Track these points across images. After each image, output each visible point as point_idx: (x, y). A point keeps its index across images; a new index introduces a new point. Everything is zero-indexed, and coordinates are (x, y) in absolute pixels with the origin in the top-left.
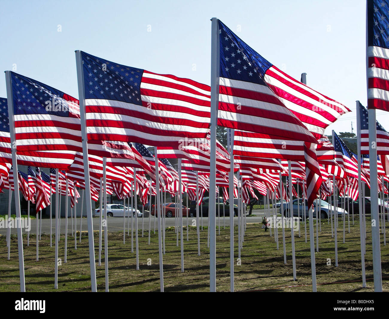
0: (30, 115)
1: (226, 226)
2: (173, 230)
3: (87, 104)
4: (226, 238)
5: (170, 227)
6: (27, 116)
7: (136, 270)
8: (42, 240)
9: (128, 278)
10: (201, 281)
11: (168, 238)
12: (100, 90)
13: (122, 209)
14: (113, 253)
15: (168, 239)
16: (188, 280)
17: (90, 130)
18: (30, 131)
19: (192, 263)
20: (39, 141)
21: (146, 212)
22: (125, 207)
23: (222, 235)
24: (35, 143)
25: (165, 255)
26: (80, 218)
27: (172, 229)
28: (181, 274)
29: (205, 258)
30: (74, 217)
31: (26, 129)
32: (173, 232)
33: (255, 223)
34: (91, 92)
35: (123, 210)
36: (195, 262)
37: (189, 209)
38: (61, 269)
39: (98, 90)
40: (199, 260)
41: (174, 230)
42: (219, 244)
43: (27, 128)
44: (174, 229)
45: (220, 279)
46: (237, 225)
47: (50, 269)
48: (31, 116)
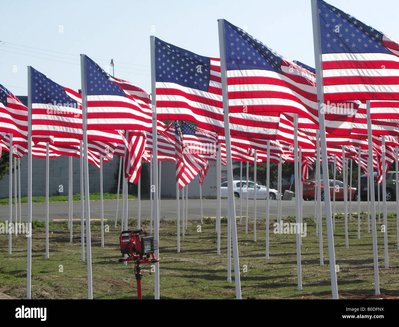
0: (244, 70)
2: (340, 218)
5: (336, 214)
6: (241, 72)
7: (319, 265)
9: (315, 274)
11: (338, 228)
12: (339, 43)
13: (252, 187)
14: (276, 245)
15: (340, 230)
17: (327, 90)
18: (244, 89)
19: (393, 260)
20: (254, 101)
21: (287, 192)
22: (257, 184)
24: (249, 104)
25: (348, 249)
27: (340, 216)
28: (386, 272)
30: (185, 198)
31: (240, 87)
32: (341, 221)
34: (329, 45)
35: (253, 189)
36: (397, 259)
37: (353, 190)
38: (221, 262)
39: (337, 43)
41: (342, 219)
43: (241, 85)
44: (342, 216)
47: (205, 262)
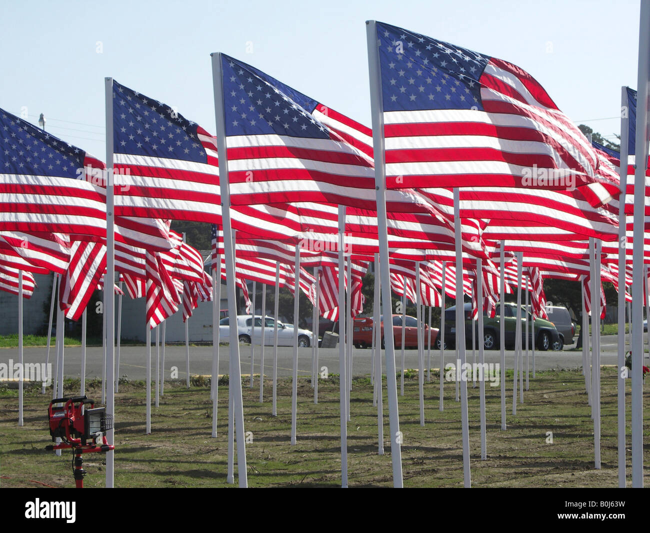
0: (254, 136)
1: (537, 372)
2: (413, 377)
3: (386, 122)
4: (545, 396)
5: (406, 371)
7: (377, 454)
8: (120, 392)
9: (370, 468)
10: (533, 476)
11: (409, 393)
12: (410, 94)
13: (271, 326)
16: (504, 474)
17: (390, 170)
19: (494, 444)
21: (329, 335)
22: (279, 322)
23: (534, 390)
25: (423, 427)
26: (184, 347)
27: (412, 374)
28: (483, 464)
29: (520, 436)
30: (161, 343)
32: (413, 382)
33: (607, 366)
34: (394, 98)
35: (273, 329)
36: (499, 443)
37: (433, 332)
38: (217, 449)
39: (406, 94)
40: (507, 438)
41: (415, 378)
42: (536, 410)
44: (415, 374)
45: (573, 475)
46: (563, 370)
47: (192, 449)
48: (256, 137)
